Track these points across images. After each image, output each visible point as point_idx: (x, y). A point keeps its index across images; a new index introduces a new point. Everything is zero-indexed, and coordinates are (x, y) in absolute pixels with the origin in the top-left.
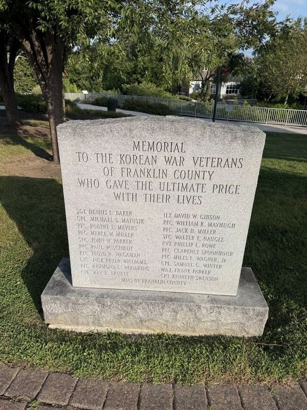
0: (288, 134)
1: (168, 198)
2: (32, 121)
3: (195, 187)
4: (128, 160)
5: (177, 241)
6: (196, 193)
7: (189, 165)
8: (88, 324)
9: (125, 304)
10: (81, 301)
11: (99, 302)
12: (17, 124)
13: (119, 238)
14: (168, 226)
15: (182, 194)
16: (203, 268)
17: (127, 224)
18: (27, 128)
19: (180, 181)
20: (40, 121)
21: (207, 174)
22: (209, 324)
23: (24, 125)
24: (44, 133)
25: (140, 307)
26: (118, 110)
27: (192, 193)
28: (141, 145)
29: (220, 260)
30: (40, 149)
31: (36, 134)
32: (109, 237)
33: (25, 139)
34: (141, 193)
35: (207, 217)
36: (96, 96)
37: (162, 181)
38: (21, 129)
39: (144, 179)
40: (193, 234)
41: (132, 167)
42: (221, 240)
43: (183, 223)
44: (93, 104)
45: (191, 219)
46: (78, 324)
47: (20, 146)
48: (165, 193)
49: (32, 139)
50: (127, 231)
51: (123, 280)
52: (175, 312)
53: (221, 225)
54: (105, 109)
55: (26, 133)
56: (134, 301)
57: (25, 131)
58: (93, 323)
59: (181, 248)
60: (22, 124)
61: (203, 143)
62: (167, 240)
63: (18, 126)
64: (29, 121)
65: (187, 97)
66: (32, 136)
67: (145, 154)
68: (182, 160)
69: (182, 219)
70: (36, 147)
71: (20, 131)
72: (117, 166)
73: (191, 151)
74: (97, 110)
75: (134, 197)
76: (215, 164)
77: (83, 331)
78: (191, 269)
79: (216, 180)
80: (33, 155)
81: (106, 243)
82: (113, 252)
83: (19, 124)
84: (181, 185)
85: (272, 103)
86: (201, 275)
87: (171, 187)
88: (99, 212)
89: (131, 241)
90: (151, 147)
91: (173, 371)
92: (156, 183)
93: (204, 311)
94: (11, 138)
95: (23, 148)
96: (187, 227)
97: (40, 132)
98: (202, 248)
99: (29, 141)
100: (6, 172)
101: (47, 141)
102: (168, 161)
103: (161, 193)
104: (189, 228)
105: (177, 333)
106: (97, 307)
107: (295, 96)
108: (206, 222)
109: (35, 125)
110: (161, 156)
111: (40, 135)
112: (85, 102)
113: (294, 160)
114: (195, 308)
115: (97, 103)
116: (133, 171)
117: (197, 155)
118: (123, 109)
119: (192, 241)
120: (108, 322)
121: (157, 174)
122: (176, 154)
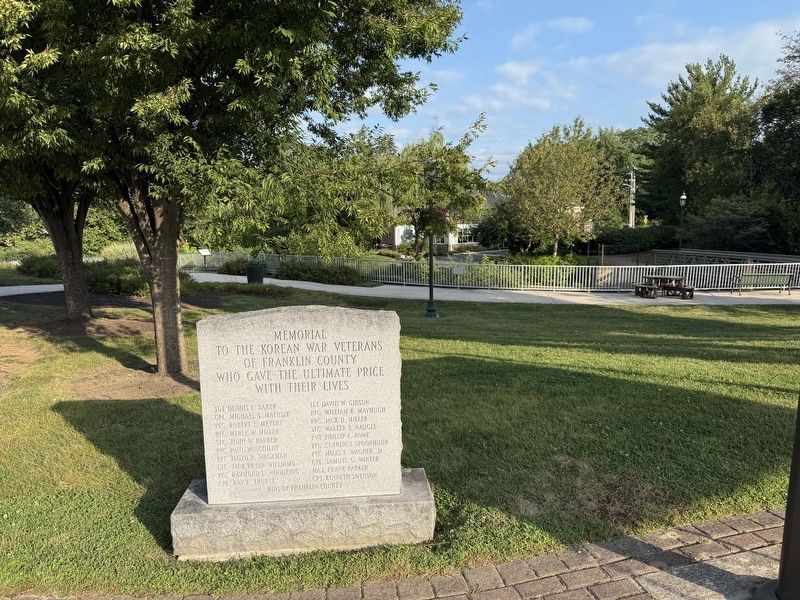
0: (556, 305)
1: (314, 385)
2: (109, 310)
3: (340, 373)
4: (270, 350)
5: (328, 433)
6: (341, 378)
7: (331, 350)
8: (227, 550)
9: (272, 516)
10: (219, 518)
11: (240, 517)
12: (85, 317)
13: (262, 436)
14: (316, 417)
15: (327, 380)
16: (359, 463)
17: (271, 419)
18: (103, 321)
19: (324, 366)
20: (124, 309)
21: (350, 359)
22: (370, 529)
23: (96, 318)
24: (134, 330)
25: (289, 517)
26: (267, 281)
27: (337, 379)
28: (282, 334)
29: (376, 451)
30: (130, 356)
31: (120, 331)
32: (251, 437)
33: (101, 342)
34: (284, 383)
35: (356, 403)
36: (226, 258)
37: (306, 368)
38: (92, 325)
39: (288, 368)
40: (344, 424)
41: (274, 356)
42: (373, 427)
43: (332, 412)
44: (220, 271)
45: (340, 407)
46: (215, 550)
47: (95, 353)
48: (310, 380)
49: (114, 341)
50: (271, 427)
51: (269, 489)
52: (330, 518)
53: (371, 410)
54: (243, 279)
55: (102, 331)
56: (282, 510)
57: (100, 328)
58: (235, 546)
59: (332, 441)
60: (94, 316)
61: (342, 329)
62: (317, 433)
63: (86, 320)
64: (103, 309)
65: (391, 252)
66: (113, 336)
67: (287, 343)
68: (324, 346)
69: (331, 408)
70: (124, 353)
71: (90, 328)
72: (259, 357)
73: (331, 337)
74: (228, 284)
75: (278, 387)
76: (356, 347)
77: (222, 560)
78: (346, 465)
79: (360, 363)
80: (120, 366)
81: (248, 444)
82: (255, 455)
83: (88, 316)
84: (325, 371)
85: (534, 254)
86: (358, 472)
87: (315, 374)
88: (240, 408)
89: (276, 439)
90: (293, 336)
91: (327, 577)
92: (299, 371)
93: (363, 513)
94: (76, 341)
95: (100, 357)
96: (336, 416)
97: (127, 328)
98: (354, 439)
99: (109, 343)
100: (78, 395)
101: (141, 342)
102: (310, 348)
103: (304, 380)
104: (339, 416)
105: (335, 548)
106: (239, 524)
107: (569, 243)
108: (356, 409)
109: (115, 317)
110: (303, 344)
111: (126, 333)
112: (205, 269)
113: (546, 346)
114: (353, 511)
115: (228, 270)
116: (275, 360)
117: (339, 340)
118: (277, 277)
119: (343, 432)
120: (253, 543)
121: (300, 362)
122: (318, 341)
